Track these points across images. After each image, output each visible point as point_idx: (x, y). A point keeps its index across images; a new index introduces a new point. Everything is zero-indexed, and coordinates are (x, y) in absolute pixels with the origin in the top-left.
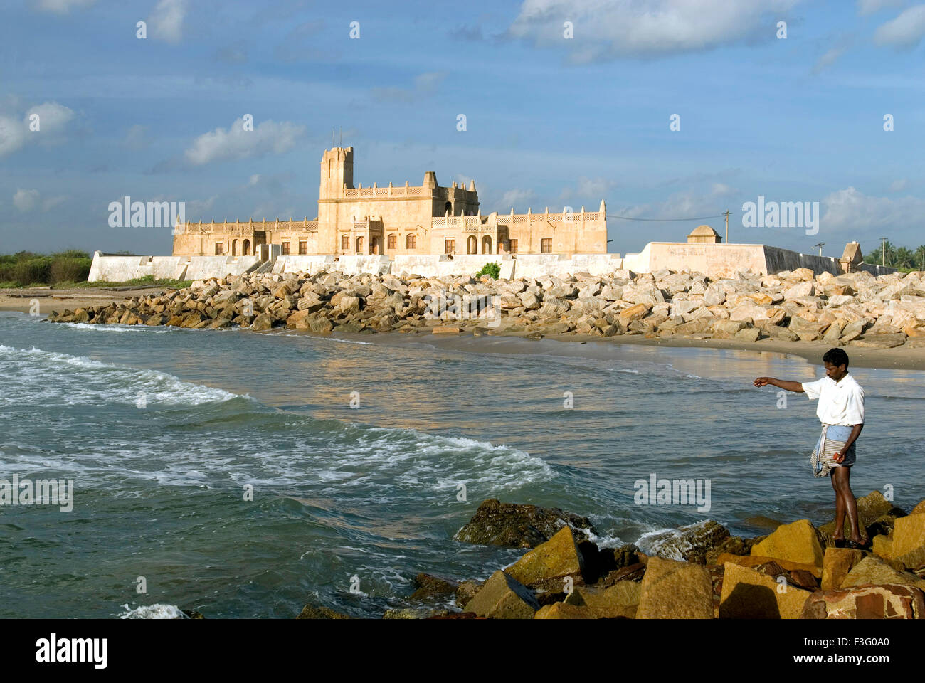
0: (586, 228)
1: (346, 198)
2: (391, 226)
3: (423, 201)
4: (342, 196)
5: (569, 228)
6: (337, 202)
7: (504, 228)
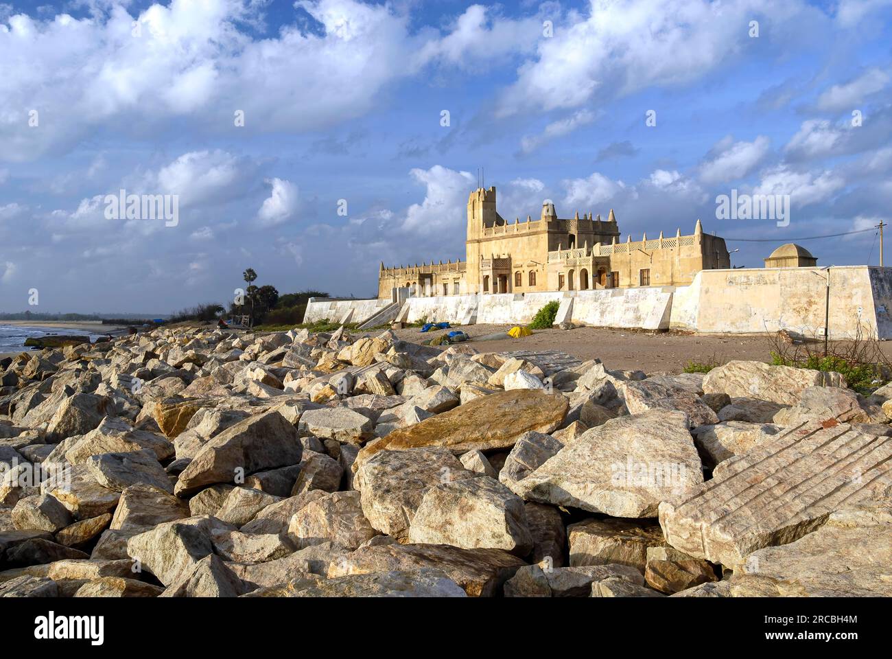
0: (682, 255)
1: (485, 237)
2: (517, 263)
3: (541, 236)
4: (482, 236)
5: (666, 256)
6: (479, 241)
7: (605, 260)
